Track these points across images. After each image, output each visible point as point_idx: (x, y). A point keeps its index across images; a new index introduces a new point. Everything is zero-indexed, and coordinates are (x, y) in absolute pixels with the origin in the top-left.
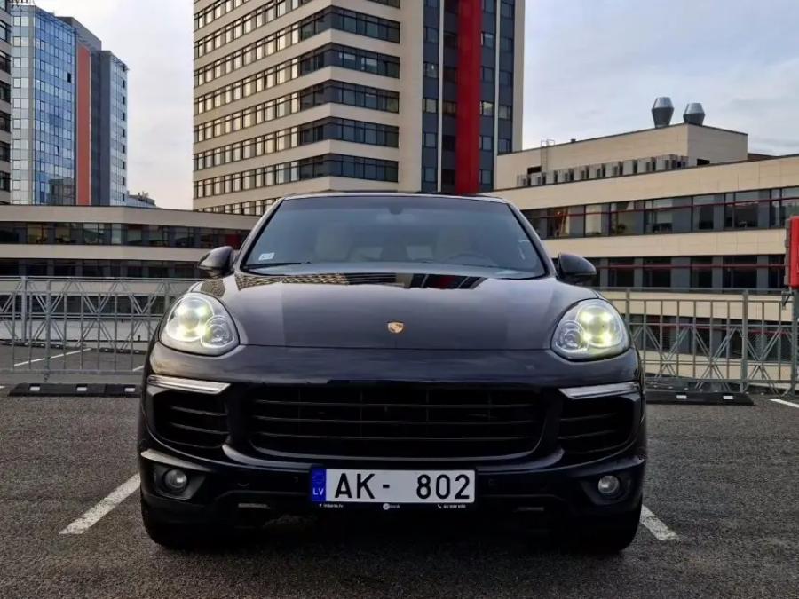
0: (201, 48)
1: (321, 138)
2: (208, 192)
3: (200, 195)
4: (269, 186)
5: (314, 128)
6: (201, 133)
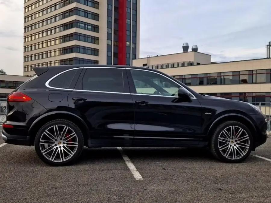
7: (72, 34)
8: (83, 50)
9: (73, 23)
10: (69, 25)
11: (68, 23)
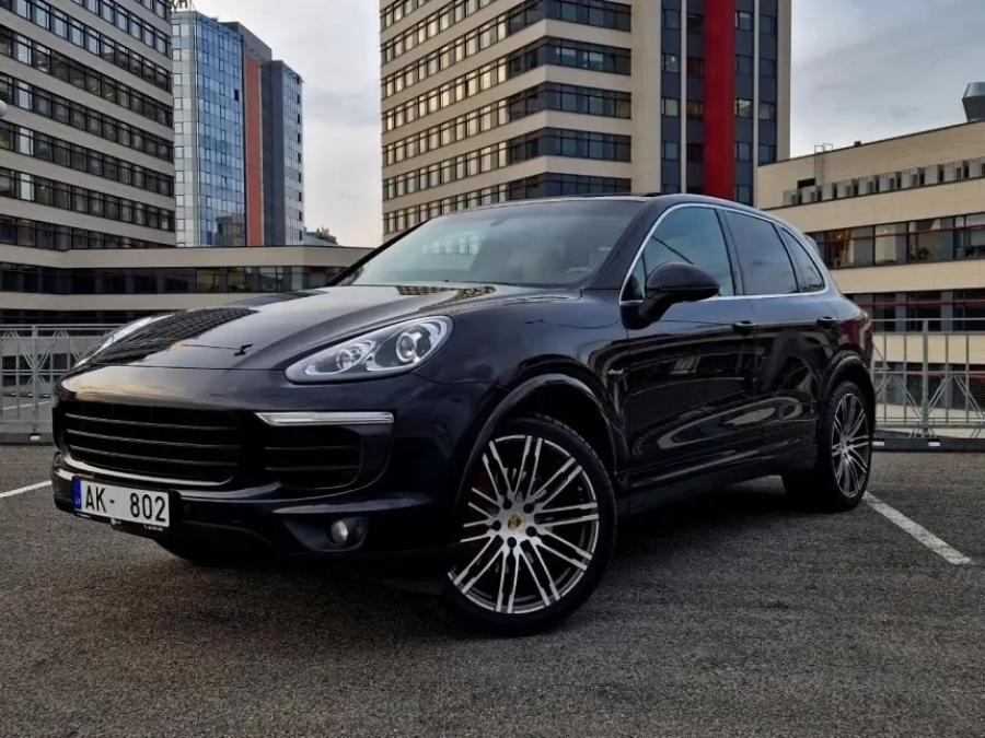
7: (535, 88)
8: (573, 142)
9: (536, 50)
10: (523, 58)
11: (522, 52)
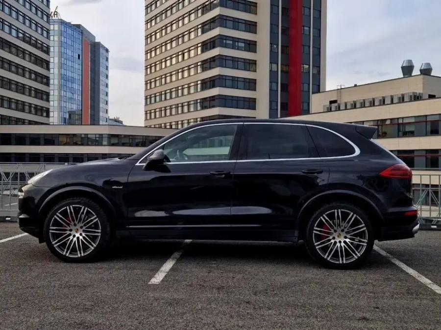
0: (149, 39)
1: (213, 86)
2: (153, 116)
3: (148, 118)
4: (185, 113)
5: (210, 81)
6: (149, 85)
